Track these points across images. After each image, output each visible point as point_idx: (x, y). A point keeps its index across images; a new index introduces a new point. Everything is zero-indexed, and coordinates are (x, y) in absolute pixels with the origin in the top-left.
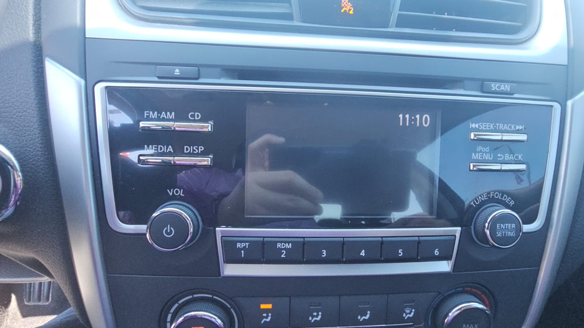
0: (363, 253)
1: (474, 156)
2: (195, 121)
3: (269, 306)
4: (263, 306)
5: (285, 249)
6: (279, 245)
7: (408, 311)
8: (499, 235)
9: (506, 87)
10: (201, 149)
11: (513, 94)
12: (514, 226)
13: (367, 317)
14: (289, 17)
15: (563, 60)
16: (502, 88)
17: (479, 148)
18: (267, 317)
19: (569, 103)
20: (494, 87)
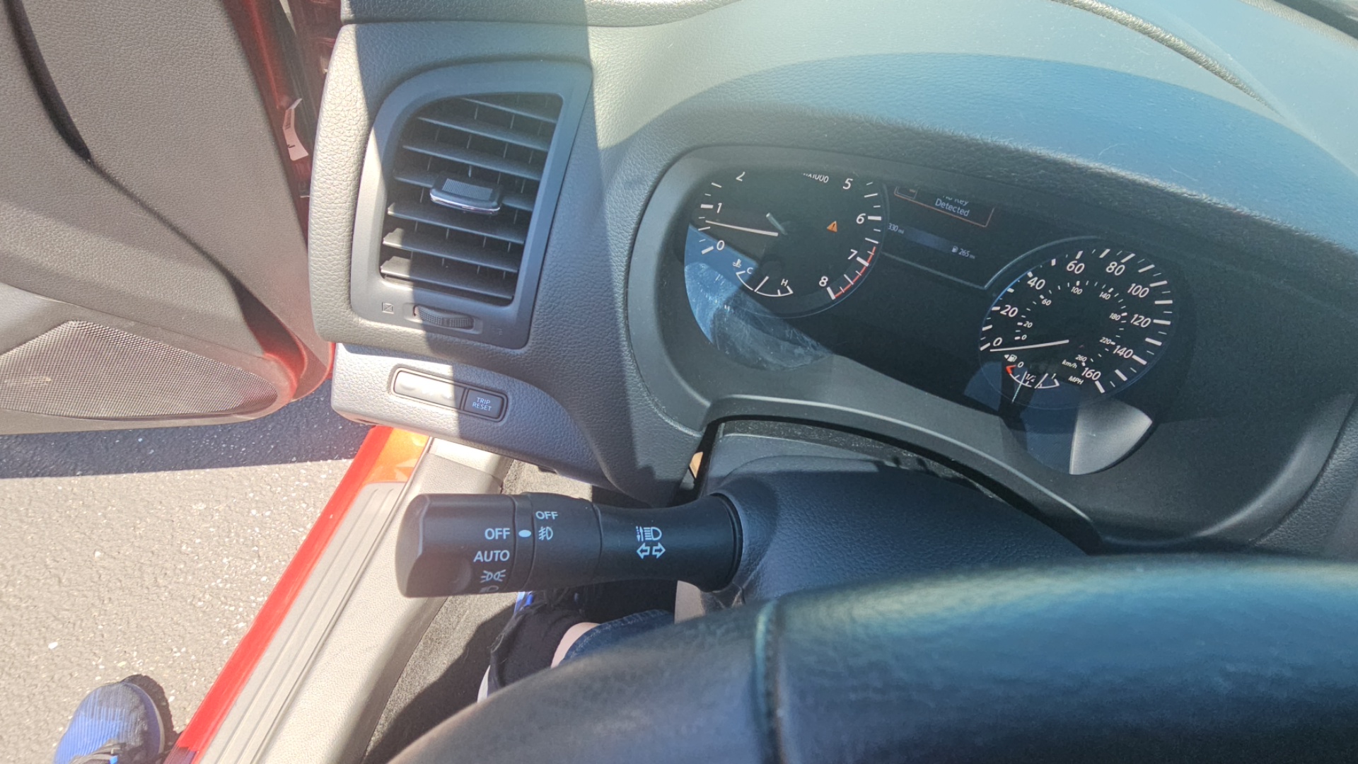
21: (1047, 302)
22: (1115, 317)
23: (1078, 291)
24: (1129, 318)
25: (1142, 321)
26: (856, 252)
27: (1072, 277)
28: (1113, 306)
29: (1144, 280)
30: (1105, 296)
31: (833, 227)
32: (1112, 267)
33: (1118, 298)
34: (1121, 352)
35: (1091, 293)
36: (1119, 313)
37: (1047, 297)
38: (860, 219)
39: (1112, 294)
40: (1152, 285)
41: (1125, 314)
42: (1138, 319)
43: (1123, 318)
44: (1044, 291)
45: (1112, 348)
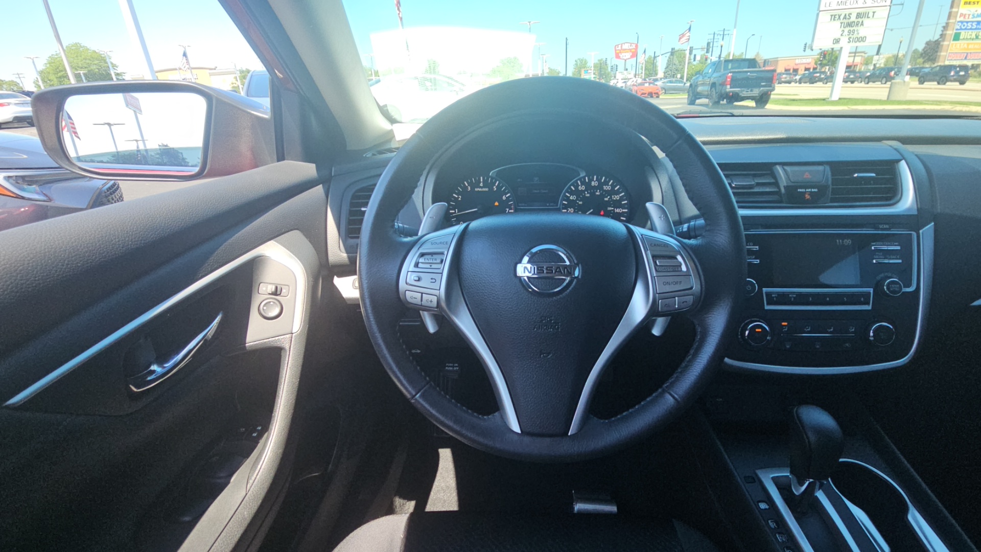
0: (828, 299)
1: (875, 257)
2: (750, 246)
3: (786, 324)
4: (783, 324)
5: (793, 297)
6: (790, 296)
7: (851, 328)
8: (891, 289)
9: (887, 226)
10: (754, 257)
11: (890, 229)
12: (898, 286)
13: (832, 330)
14: (781, 202)
15: (916, 213)
16: (885, 227)
17: (877, 253)
18: (785, 328)
19: (921, 231)
20: (881, 227)
21: (581, 203)
22: (606, 199)
23: (588, 195)
24: (611, 197)
25: (617, 197)
26: (508, 209)
27: (583, 191)
28: (602, 196)
29: (606, 183)
30: (598, 193)
31: (497, 204)
32: (593, 184)
33: (603, 193)
34: (617, 210)
35: (592, 194)
36: (607, 197)
37: (580, 201)
38: (504, 198)
39: (599, 192)
40: (610, 184)
41: (609, 197)
42: (614, 197)
43: (609, 199)
44: (577, 199)
45: (614, 210)
